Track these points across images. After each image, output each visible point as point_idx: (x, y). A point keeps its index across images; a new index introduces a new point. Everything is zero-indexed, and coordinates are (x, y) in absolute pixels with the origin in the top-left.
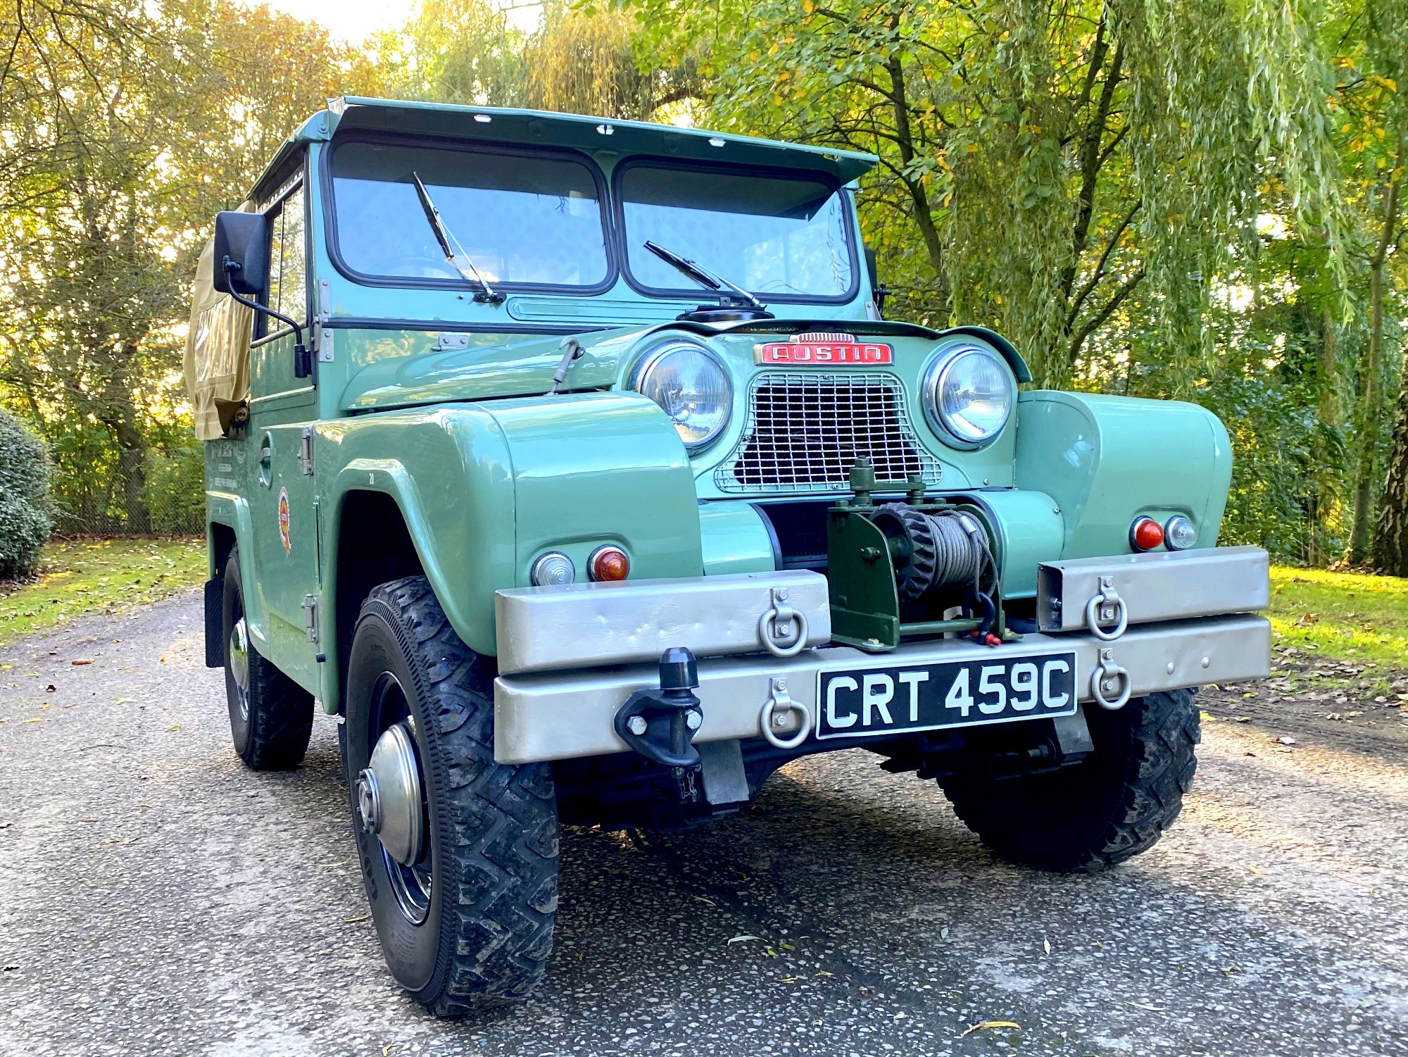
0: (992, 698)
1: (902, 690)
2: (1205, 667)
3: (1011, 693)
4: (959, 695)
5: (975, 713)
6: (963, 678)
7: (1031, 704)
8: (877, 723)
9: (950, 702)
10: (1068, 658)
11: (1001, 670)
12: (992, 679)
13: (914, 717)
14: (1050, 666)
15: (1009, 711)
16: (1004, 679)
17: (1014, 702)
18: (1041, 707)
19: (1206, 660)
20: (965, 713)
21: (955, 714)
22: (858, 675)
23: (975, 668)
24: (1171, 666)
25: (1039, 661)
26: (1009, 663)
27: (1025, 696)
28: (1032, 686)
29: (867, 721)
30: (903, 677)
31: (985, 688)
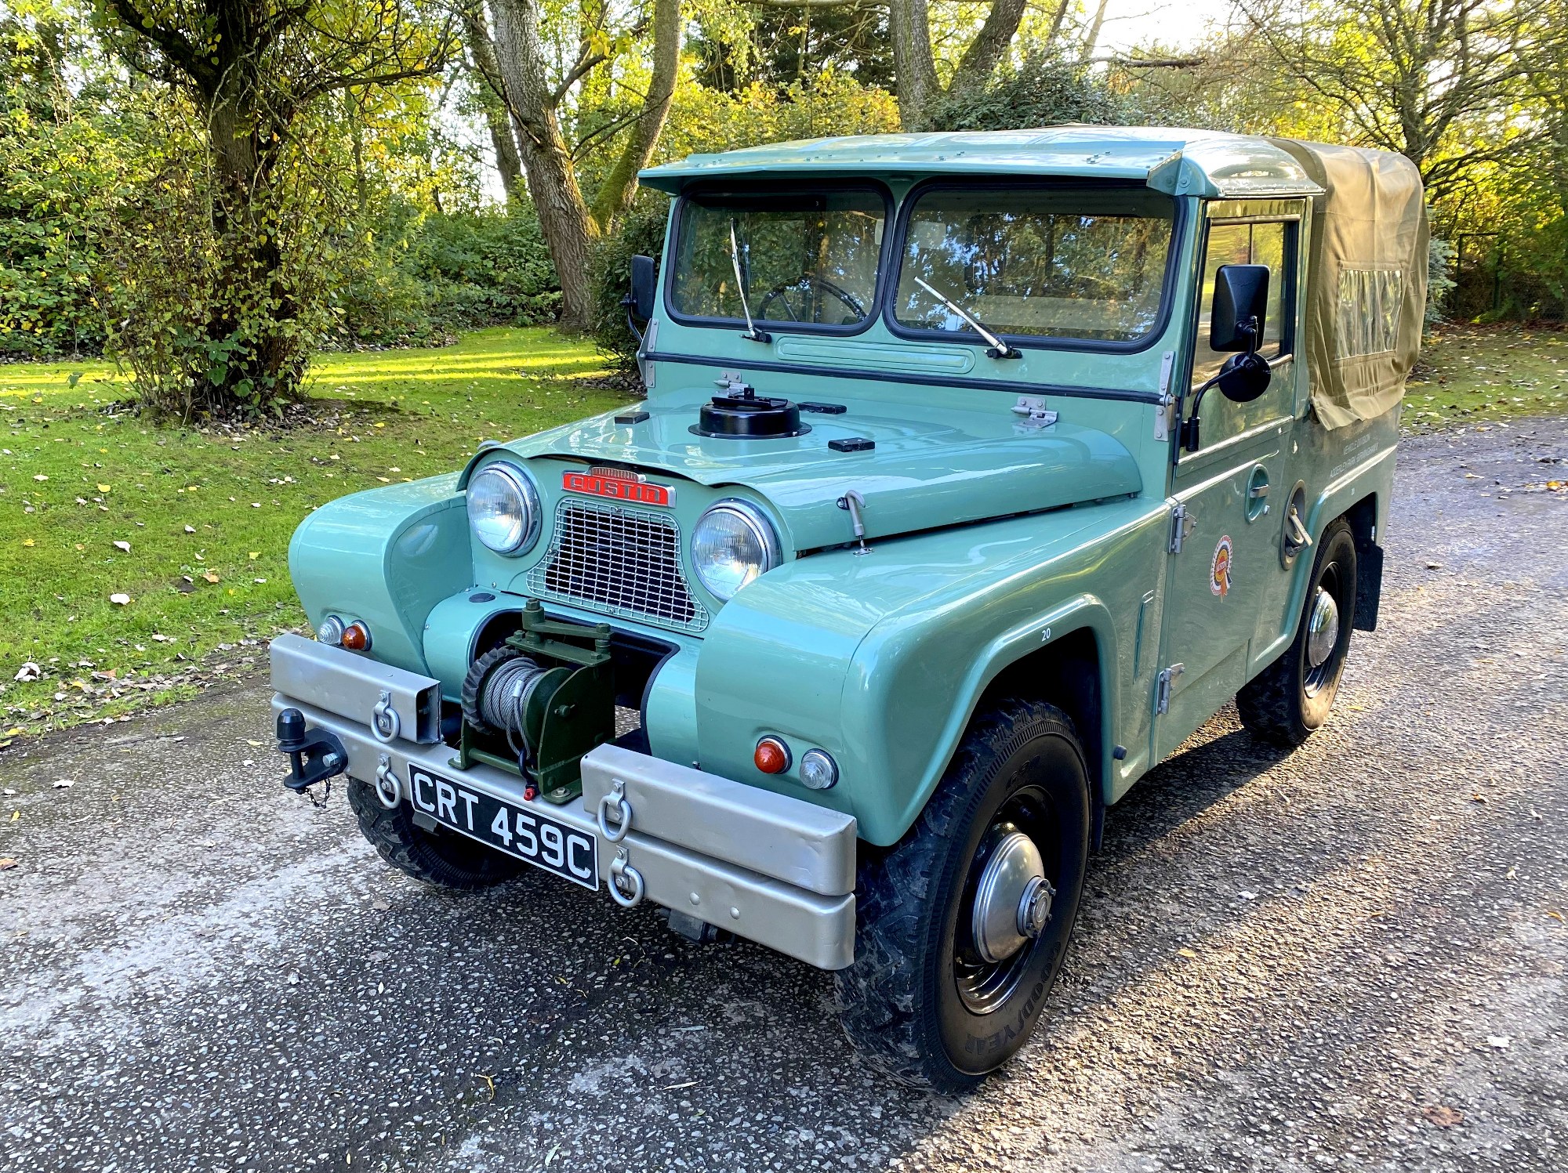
0: (527, 842)
1: (461, 802)
2: (736, 918)
3: (542, 847)
4: (501, 826)
5: (513, 847)
6: (503, 815)
7: (559, 862)
8: (447, 818)
9: (495, 828)
10: (590, 839)
11: (532, 822)
12: (526, 826)
13: (471, 827)
14: (572, 839)
15: (538, 858)
16: (536, 831)
17: (545, 854)
18: (565, 869)
19: (736, 911)
20: (507, 843)
21: (499, 840)
22: (434, 777)
23: (513, 812)
24: (695, 897)
25: (566, 831)
26: (540, 821)
27: (553, 854)
28: (558, 847)
29: (441, 814)
30: (462, 793)
31: (520, 831)
